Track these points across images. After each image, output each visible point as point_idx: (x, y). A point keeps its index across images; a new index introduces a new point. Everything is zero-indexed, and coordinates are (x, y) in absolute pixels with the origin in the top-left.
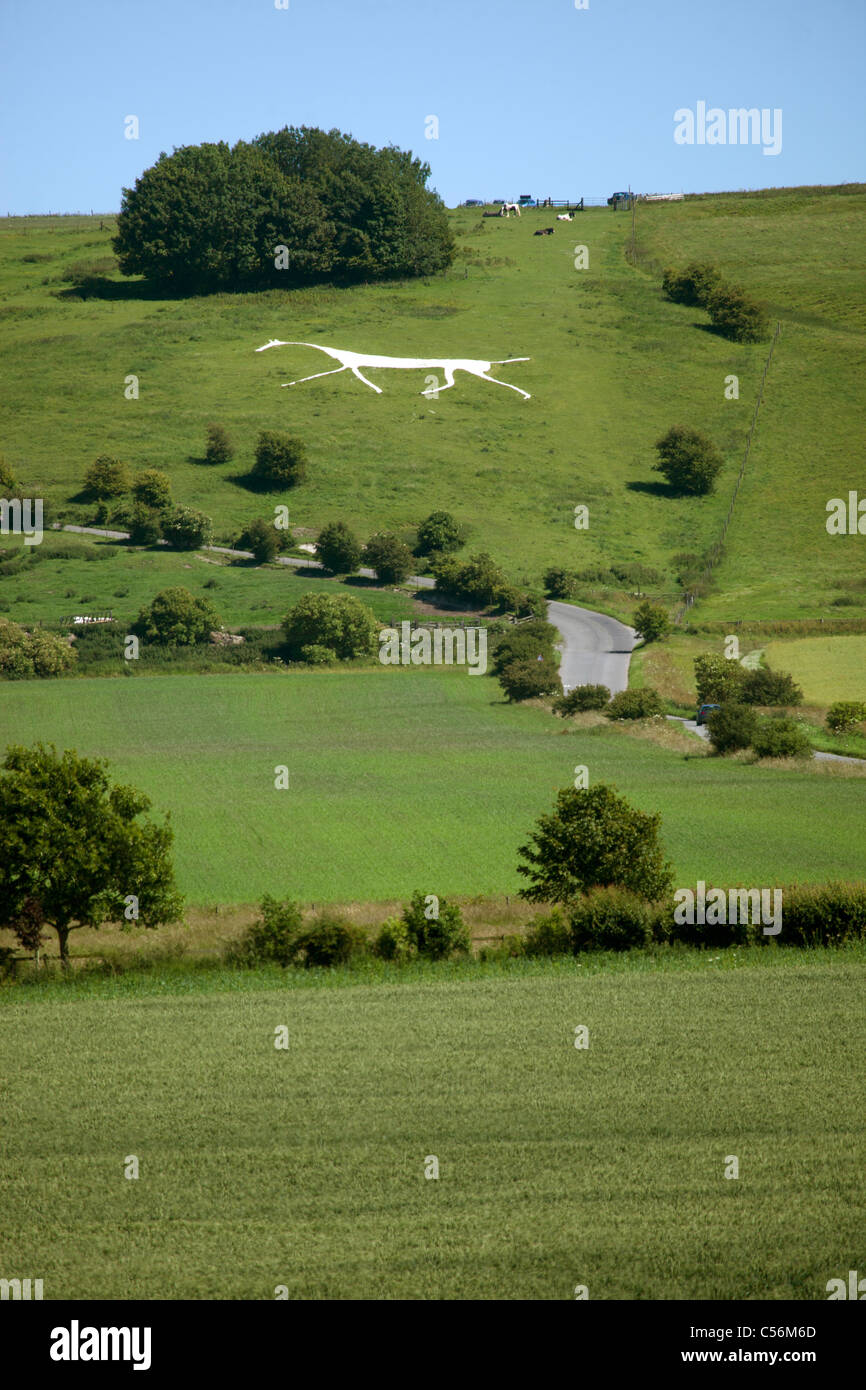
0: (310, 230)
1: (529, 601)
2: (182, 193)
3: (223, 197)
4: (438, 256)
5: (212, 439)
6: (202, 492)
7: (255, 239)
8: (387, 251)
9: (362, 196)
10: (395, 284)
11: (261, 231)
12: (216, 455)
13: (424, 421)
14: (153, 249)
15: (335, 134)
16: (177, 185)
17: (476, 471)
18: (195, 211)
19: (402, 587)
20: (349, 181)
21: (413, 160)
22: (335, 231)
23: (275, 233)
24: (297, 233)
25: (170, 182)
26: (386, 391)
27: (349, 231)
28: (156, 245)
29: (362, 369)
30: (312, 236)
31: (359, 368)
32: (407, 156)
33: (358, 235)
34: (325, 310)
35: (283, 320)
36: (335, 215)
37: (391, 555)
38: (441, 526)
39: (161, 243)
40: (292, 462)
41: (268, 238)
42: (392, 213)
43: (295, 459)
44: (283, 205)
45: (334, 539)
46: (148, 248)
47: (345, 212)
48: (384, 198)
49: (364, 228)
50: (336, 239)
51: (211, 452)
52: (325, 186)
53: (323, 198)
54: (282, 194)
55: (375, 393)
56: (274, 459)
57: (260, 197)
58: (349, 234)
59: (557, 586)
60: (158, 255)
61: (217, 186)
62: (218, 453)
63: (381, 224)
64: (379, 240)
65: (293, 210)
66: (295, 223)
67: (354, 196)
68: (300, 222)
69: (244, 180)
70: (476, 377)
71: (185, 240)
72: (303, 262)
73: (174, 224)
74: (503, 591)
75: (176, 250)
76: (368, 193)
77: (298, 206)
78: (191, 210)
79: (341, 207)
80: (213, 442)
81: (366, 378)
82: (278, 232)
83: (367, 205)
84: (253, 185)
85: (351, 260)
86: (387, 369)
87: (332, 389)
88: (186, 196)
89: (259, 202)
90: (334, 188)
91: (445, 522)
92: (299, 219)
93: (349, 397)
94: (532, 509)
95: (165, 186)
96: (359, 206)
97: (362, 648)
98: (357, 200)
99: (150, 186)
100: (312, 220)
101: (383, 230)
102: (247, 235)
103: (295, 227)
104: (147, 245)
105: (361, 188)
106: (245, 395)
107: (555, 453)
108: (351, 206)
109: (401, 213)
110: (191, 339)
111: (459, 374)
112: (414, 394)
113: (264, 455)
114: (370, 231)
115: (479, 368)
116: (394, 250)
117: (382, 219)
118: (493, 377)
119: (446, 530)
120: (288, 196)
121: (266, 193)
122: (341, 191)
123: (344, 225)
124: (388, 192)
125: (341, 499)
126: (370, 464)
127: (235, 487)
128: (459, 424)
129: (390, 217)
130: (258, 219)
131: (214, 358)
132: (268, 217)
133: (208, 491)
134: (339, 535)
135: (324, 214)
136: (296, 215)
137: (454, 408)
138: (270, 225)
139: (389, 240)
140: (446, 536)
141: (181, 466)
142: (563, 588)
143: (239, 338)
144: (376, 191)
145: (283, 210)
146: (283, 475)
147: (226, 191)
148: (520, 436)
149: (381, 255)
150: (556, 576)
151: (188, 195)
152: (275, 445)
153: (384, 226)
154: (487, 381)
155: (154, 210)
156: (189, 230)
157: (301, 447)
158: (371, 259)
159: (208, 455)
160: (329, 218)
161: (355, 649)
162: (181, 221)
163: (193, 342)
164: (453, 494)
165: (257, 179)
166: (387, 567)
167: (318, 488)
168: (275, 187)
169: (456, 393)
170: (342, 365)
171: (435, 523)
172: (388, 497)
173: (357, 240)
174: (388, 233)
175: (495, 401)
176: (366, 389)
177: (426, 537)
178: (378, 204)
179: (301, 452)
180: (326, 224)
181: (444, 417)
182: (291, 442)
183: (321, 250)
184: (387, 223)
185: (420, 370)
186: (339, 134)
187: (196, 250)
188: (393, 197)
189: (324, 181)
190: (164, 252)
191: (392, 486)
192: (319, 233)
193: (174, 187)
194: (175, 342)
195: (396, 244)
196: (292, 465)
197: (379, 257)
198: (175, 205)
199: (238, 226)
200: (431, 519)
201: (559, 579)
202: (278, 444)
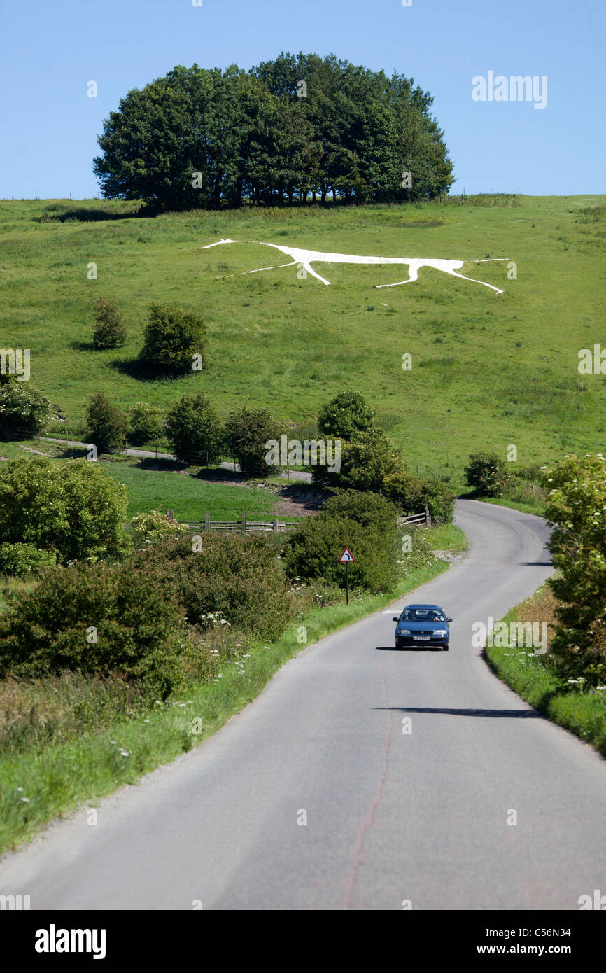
0: (297, 148)
1: (425, 491)
2: (165, 112)
3: (207, 115)
4: (432, 180)
5: (100, 319)
6: (75, 379)
7: (239, 158)
8: (376, 171)
9: (352, 116)
10: (383, 205)
11: (245, 150)
12: (105, 339)
13: (374, 313)
14: (132, 169)
15: (331, 60)
16: (160, 105)
17: (421, 360)
18: (176, 129)
19: (269, 480)
20: (339, 101)
21: (414, 88)
22: (322, 150)
23: (259, 152)
24: (283, 152)
25: (154, 102)
26: (336, 283)
27: (337, 151)
28: (136, 166)
29: (313, 264)
30: (298, 155)
31: (311, 264)
32: (406, 85)
33: (346, 155)
34: (298, 220)
35: (248, 227)
36: (325, 135)
37: (257, 437)
38: (348, 411)
39: (141, 162)
40: (187, 343)
41: (251, 157)
42: (382, 132)
43: (191, 338)
44: (267, 123)
45: (185, 417)
46: (127, 167)
47: (335, 133)
48: (375, 116)
49: (352, 147)
50: (324, 158)
51: (99, 336)
52: (315, 108)
53: (312, 118)
54: (269, 113)
55: (323, 285)
56: (164, 339)
57: (246, 116)
58: (338, 154)
59: (482, 479)
60: (137, 174)
61: (202, 105)
62: (106, 336)
63: (371, 144)
64: (368, 160)
65: (278, 128)
66: (280, 141)
67: (345, 116)
68: (287, 142)
69: (229, 99)
70: (445, 274)
71: (166, 159)
72: (287, 181)
73: (155, 144)
74: (396, 481)
75: (155, 169)
76: (358, 112)
77: (284, 124)
78: (172, 128)
79: (330, 128)
80: (102, 324)
81: (316, 272)
82: (262, 153)
83: (358, 126)
84: (239, 104)
85: (338, 180)
86: (343, 264)
87: (273, 282)
88: (168, 115)
89: (243, 122)
90: (324, 107)
91: (353, 406)
92: (285, 138)
93: (290, 290)
94: (481, 401)
95: (148, 105)
96: (349, 126)
97: (103, 549)
98: (347, 120)
99: (134, 105)
100: (299, 139)
101: (372, 151)
102: (231, 155)
103: (280, 146)
104: (126, 164)
105: (351, 109)
106: (172, 287)
107: (523, 346)
108: (340, 125)
109: (393, 133)
110: (140, 240)
111: (424, 271)
112: (367, 288)
113: (154, 334)
114: (360, 150)
115: (449, 266)
116: (384, 170)
117: (372, 138)
118: (463, 275)
119: (354, 417)
120: (275, 114)
121: (253, 113)
122: (331, 111)
123: (334, 146)
124: (380, 111)
125: (241, 386)
126: (292, 351)
127: (117, 374)
128: (413, 316)
129: (380, 137)
130: (242, 138)
131: (154, 256)
132: (253, 136)
133: (83, 378)
134: (192, 412)
135: (312, 134)
136: (281, 133)
137: (412, 302)
138: (253, 144)
139: (379, 160)
140: (355, 423)
141: (61, 352)
142: (490, 482)
143: (192, 240)
144: (366, 110)
145: (268, 128)
146: (175, 359)
147: (210, 108)
148: (484, 329)
149: (371, 175)
150: (482, 465)
151: (170, 113)
152: (168, 323)
153: (374, 145)
154: (456, 278)
155: (135, 129)
156: (170, 149)
157: (199, 324)
158: (359, 179)
159: (95, 338)
160: (316, 138)
161: (90, 551)
162: (163, 140)
163: (141, 243)
164: (385, 385)
165: (244, 98)
166: (251, 454)
167: (219, 375)
168: (261, 107)
169: (417, 288)
170: (294, 260)
171: (340, 407)
172: (301, 385)
173: (345, 159)
174: (378, 153)
175: (461, 296)
176: (312, 282)
177: (327, 425)
178: (368, 123)
179: (200, 331)
180: (313, 145)
181: (397, 309)
182: (187, 318)
183: (307, 170)
184: (378, 143)
185: (380, 266)
186: (334, 58)
187: (178, 169)
188: (384, 116)
189: (314, 102)
190: (143, 172)
191: (311, 374)
192: (306, 151)
193: (157, 106)
194: (121, 243)
195: (386, 165)
196: (186, 347)
197: (368, 178)
198: (157, 124)
199: (220, 144)
200: (336, 402)
201: (486, 469)
202: (171, 321)
